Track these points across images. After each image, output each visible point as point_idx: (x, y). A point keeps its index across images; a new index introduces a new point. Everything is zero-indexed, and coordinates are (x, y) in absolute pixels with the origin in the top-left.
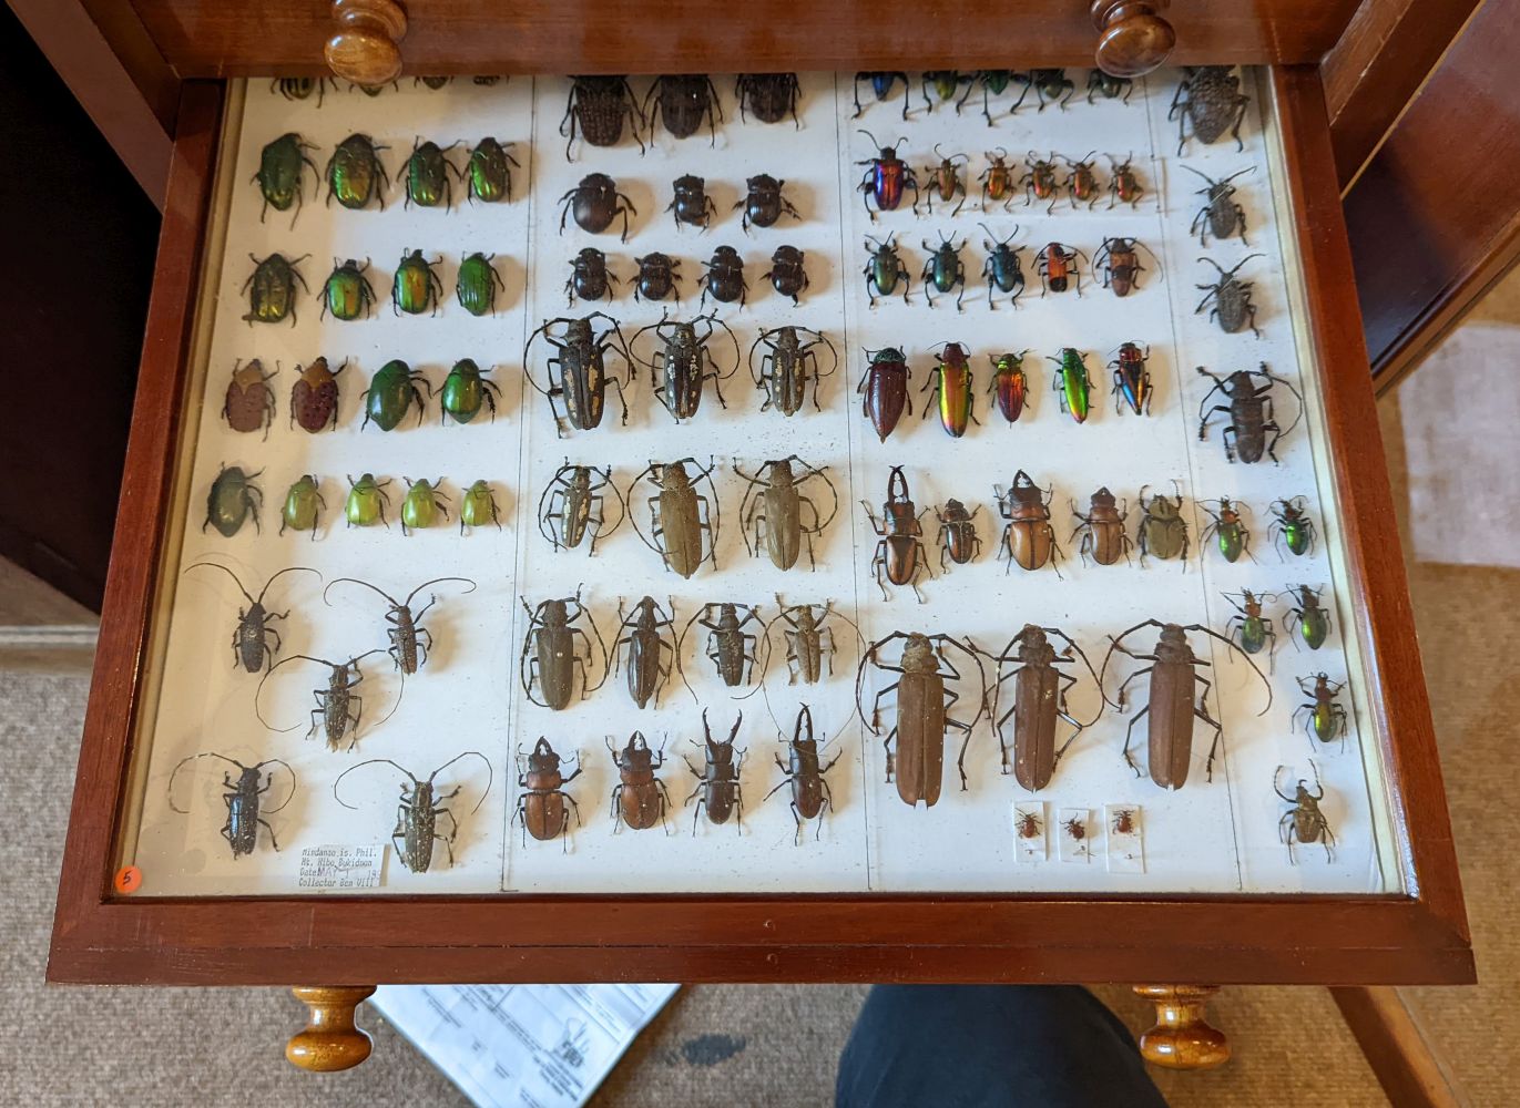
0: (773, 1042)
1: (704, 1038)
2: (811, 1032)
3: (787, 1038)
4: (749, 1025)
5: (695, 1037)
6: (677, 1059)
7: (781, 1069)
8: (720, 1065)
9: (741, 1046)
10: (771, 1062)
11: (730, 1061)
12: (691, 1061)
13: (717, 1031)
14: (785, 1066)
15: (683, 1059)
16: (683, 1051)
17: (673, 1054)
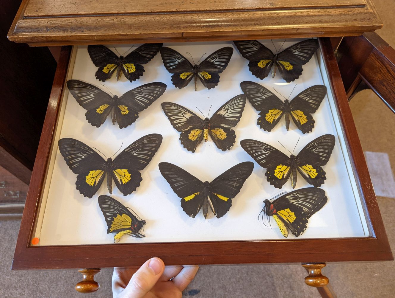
0: (205, 290)
1: (192, 290)
2: (213, 288)
3: (208, 290)
4: (201, 287)
5: (190, 290)
6: (187, 294)
7: (207, 296)
8: (195, 295)
9: (199, 291)
10: (205, 295)
11: (197, 294)
12: (190, 295)
13: (194, 289)
14: (208, 295)
15: (188, 294)
16: (188, 292)
17: (186, 293)
